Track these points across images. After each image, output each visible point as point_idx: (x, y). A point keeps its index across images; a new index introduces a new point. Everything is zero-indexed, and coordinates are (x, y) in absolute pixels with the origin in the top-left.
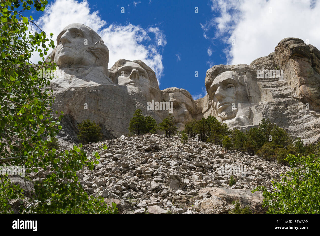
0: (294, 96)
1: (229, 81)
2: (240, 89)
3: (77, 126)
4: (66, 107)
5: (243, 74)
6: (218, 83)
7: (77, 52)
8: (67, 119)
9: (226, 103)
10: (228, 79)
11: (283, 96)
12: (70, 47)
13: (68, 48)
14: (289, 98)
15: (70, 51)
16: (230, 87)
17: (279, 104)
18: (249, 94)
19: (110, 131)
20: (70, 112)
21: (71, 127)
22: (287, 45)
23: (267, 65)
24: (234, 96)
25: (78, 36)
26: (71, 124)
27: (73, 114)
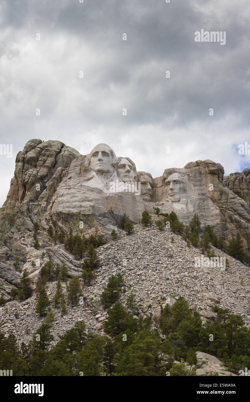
0: (208, 196)
1: (177, 181)
2: (182, 185)
3: (115, 216)
4: (109, 205)
5: (184, 176)
6: (171, 180)
7: (107, 167)
8: (110, 212)
9: (174, 193)
10: (177, 180)
11: (203, 194)
12: (103, 164)
13: (102, 164)
14: (205, 196)
15: (103, 166)
16: (177, 183)
17: (201, 199)
18: (186, 189)
19: (128, 217)
20: (111, 208)
21: (113, 217)
22: (208, 166)
23: (196, 170)
24: (179, 189)
25: (106, 155)
26: (112, 215)
27: (112, 209)
